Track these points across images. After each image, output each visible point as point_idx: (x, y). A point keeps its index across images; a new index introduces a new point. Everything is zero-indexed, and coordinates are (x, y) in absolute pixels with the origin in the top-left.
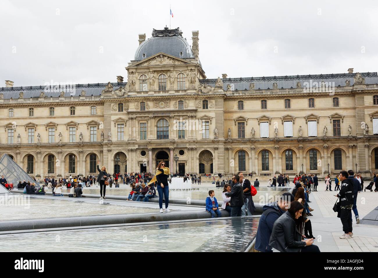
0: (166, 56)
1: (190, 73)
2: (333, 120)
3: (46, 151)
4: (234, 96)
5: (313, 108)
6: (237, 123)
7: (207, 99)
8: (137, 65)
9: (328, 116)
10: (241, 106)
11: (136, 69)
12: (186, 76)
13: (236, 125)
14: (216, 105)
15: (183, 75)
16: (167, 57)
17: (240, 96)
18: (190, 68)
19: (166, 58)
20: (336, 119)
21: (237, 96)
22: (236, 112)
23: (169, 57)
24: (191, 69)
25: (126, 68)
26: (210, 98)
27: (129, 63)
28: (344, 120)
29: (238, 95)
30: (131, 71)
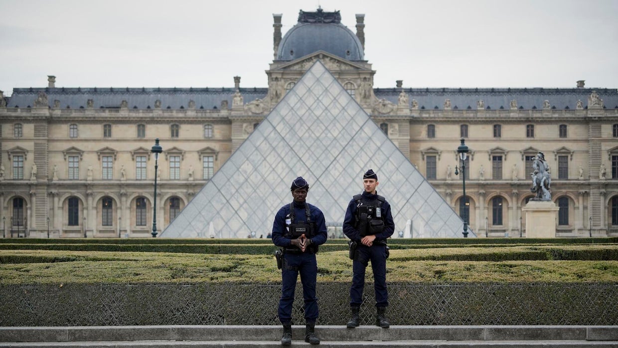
0: (327, 57)
1: (363, 83)
2: (559, 156)
3: (135, 192)
4: (423, 118)
5: (532, 139)
6: (425, 157)
7: (386, 122)
8: (285, 68)
9: (553, 150)
10: (431, 133)
11: (283, 74)
12: (356, 87)
13: (423, 159)
14: (400, 131)
15: (352, 86)
16: (329, 58)
17: (431, 118)
18: (362, 76)
19: (327, 60)
20: (563, 155)
21: (427, 118)
22: (424, 141)
23: (331, 59)
24: (365, 78)
25: (266, 71)
26: (392, 121)
27: (271, 65)
28: (574, 157)
29: (427, 115)
30: (274, 76)
